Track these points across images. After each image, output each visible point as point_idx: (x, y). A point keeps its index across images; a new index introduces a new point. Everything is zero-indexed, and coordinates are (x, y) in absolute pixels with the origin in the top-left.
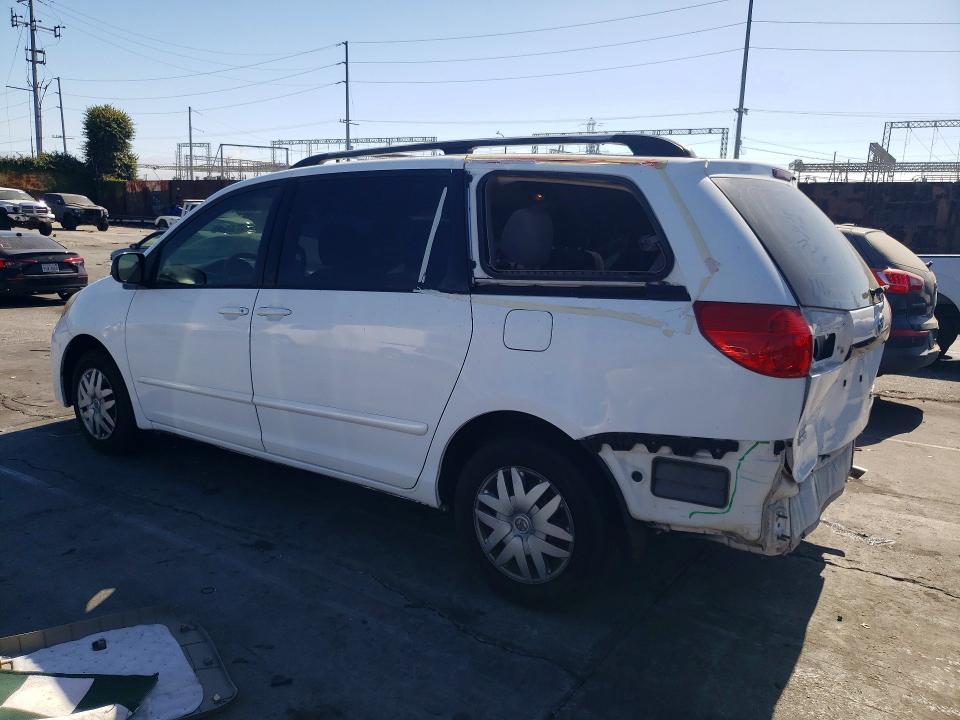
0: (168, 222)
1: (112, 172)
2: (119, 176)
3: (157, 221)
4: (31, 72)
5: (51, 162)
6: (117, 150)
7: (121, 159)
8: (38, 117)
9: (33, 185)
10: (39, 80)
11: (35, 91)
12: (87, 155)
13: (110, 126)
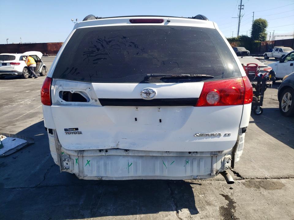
0: (268, 54)
1: (258, 39)
2: (260, 40)
3: (264, 54)
4: (239, 12)
5: (240, 38)
6: (260, 32)
7: (261, 35)
8: (239, 25)
9: (234, 45)
10: (241, 14)
11: (239, 18)
12: (252, 35)
13: (259, 25)
